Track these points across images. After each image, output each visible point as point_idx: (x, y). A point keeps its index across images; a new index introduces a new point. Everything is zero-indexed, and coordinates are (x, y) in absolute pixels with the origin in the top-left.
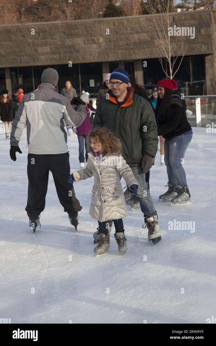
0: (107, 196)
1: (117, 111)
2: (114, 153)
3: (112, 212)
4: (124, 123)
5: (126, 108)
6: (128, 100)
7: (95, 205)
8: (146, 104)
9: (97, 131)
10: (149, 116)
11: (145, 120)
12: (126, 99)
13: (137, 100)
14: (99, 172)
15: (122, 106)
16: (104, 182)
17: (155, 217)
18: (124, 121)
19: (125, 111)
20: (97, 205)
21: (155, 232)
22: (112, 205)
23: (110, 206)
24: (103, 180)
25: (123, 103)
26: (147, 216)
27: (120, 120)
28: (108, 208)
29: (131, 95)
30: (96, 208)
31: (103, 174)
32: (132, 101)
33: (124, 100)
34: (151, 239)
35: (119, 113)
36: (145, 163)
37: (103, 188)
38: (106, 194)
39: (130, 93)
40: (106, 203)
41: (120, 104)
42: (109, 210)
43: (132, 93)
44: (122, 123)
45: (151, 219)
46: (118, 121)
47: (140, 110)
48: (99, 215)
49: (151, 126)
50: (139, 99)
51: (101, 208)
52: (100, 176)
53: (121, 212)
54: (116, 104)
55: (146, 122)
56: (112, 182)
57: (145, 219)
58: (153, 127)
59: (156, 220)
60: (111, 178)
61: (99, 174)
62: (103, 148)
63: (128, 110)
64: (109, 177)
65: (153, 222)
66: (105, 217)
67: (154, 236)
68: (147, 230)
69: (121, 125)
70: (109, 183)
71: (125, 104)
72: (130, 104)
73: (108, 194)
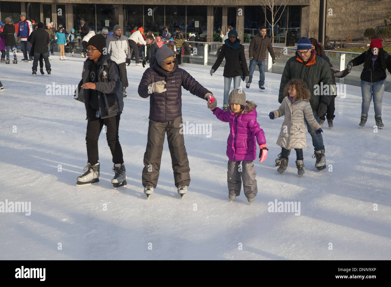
0: (294, 131)
1: (302, 68)
2: (305, 100)
3: (297, 143)
4: (307, 78)
5: (310, 66)
6: (312, 60)
7: (284, 136)
8: (325, 64)
9: (295, 81)
10: (327, 73)
11: (324, 76)
12: (310, 60)
13: (318, 61)
14: (291, 112)
15: (307, 65)
16: (293, 120)
17: (323, 150)
18: (307, 76)
19: (309, 69)
20: (286, 136)
21: (320, 162)
22: (297, 137)
23: (295, 138)
24: (293, 118)
25: (308, 62)
26: (316, 149)
27: (304, 75)
28: (294, 139)
29: (314, 57)
30: (284, 139)
31: (294, 113)
32: (314, 62)
33: (309, 60)
34: (317, 166)
35: (304, 70)
36: (321, 109)
37: (292, 124)
38: (294, 129)
39: (314, 55)
40: (293, 136)
41: (305, 63)
42: (295, 141)
43: (315, 54)
44: (306, 77)
45: (320, 152)
46: (303, 76)
47: (321, 69)
48: (286, 144)
49: (327, 81)
50: (320, 60)
51: (288, 139)
52: (292, 115)
53: (303, 144)
54: (301, 63)
55: (325, 78)
56: (300, 121)
57: (315, 152)
58: (330, 81)
59: (323, 153)
60: (299, 118)
61: (292, 113)
62: (297, 94)
63: (311, 68)
64: (298, 116)
65: (320, 155)
66: (291, 146)
67: (319, 165)
68: (315, 159)
69: (305, 79)
70: (298, 121)
71: (309, 63)
72: (313, 63)
73: (295, 129)
